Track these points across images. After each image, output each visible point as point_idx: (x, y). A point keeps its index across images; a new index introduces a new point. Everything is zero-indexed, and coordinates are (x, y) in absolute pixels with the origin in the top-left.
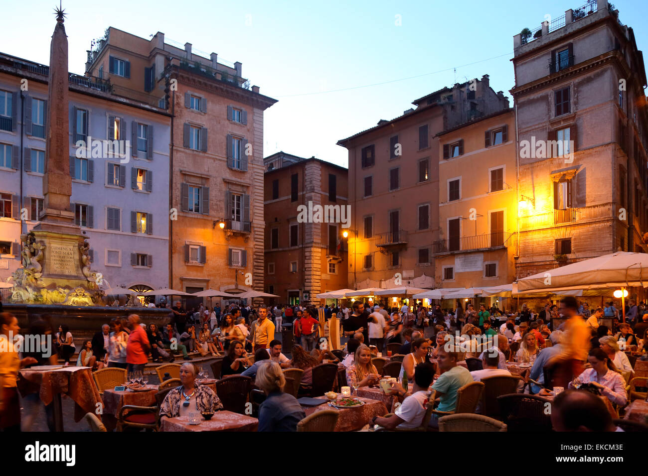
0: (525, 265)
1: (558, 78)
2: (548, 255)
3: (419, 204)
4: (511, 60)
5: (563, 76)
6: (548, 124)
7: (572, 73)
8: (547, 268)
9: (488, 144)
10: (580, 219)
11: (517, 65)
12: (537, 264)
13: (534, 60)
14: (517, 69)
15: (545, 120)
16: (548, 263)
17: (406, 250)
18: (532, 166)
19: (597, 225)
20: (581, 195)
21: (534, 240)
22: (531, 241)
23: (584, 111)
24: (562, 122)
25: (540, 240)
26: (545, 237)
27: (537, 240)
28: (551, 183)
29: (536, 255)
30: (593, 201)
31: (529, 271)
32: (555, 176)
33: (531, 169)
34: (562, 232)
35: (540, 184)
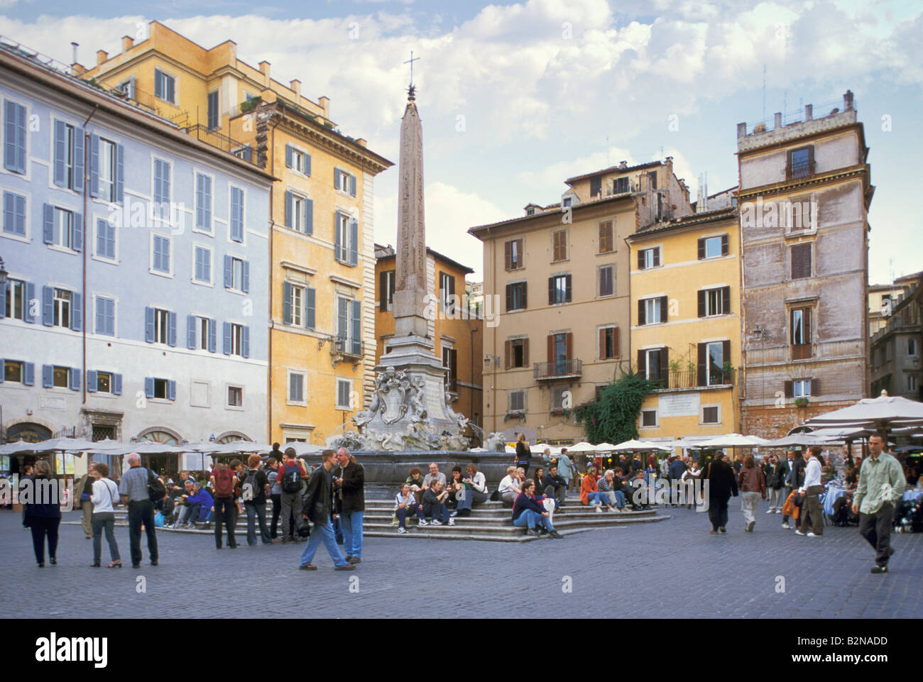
0: (753, 408)
1: (797, 185)
3: (601, 325)
4: (735, 154)
5: (802, 184)
6: (783, 238)
7: (813, 182)
8: (782, 412)
9: (701, 254)
10: (823, 356)
11: (742, 161)
12: (769, 407)
13: (764, 159)
14: (742, 167)
15: (778, 234)
17: (580, 386)
18: (761, 288)
19: (844, 364)
20: (823, 328)
21: (765, 379)
22: (760, 379)
23: (828, 230)
24: (800, 239)
25: (773, 378)
26: (779, 375)
27: (769, 378)
28: (786, 310)
29: (768, 398)
30: (838, 335)
31: (758, 417)
32: (792, 303)
33: (760, 292)
34: (800, 371)
35: (772, 311)
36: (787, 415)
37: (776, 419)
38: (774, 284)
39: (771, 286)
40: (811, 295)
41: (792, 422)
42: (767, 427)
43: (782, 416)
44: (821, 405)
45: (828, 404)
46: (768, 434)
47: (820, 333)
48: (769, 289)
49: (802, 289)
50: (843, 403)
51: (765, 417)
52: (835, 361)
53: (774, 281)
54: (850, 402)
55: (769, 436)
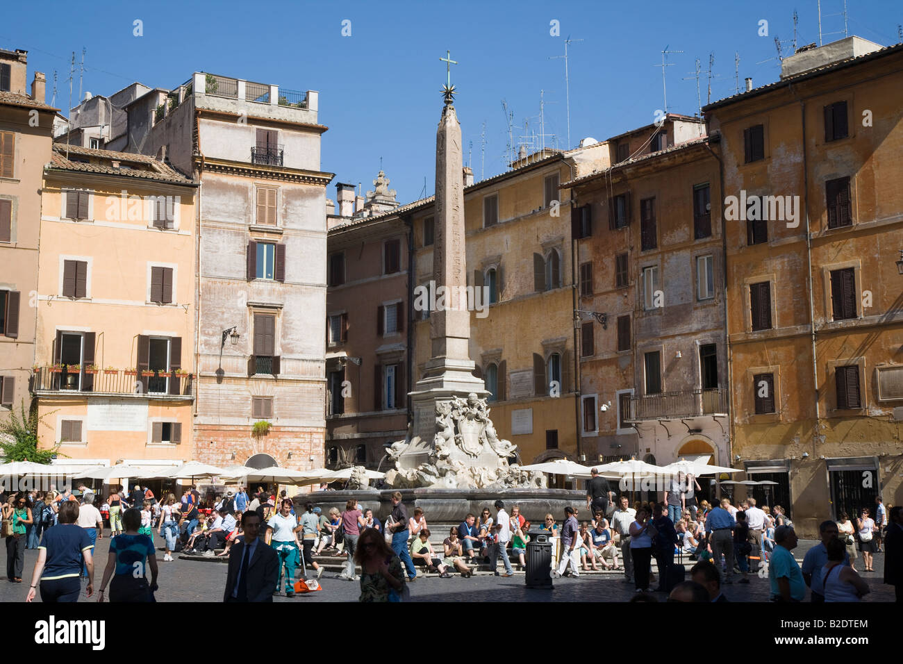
0: (206, 427)
1: (263, 172)
2: (241, 416)
6: (246, 228)
7: (283, 175)
8: (240, 435)
9: (158, 224)
11: (201, 119)
12: (225, 428)
13: (227, 128)
14: (201, 128)
15: (243, 222)
16: (241, 429)
18: (220, 280)
19: (306, 385)
20: (287, 341)
21: (222, 392)
22: (216, 392)
23: (293, 232)
24: (265, 234)
25: (230, 393)
26: (238, 390)
27: (226, 392)
28: (248, 313)
29: (224, 416)
30: (301, 352)
31: (211, 439)
32: (254, 306)
33: (219, 285)
34: (261, 387)
35: (232, 311)
36: (245, 439)
37: (234, 443)
38: (235, 279)
39: (231, 281)
40: (275, 301)
41: (251, 447)
42: (223, 453)
43: (240, 440)
44: (282, 429)
45: (290, 429)
46: (223, 461)
47: (282, 346)
48: (229, 284)
49: (266, 292)
50: (305, 430)
51: (220, 439)
52: (298, 381)
53: (234, 275)
54: (312, 429)
55: (224, 463)
